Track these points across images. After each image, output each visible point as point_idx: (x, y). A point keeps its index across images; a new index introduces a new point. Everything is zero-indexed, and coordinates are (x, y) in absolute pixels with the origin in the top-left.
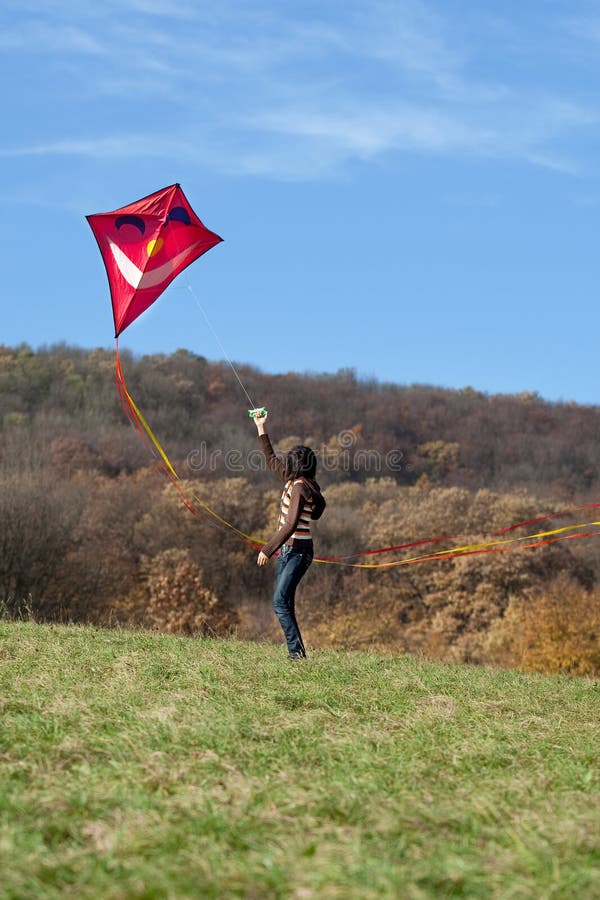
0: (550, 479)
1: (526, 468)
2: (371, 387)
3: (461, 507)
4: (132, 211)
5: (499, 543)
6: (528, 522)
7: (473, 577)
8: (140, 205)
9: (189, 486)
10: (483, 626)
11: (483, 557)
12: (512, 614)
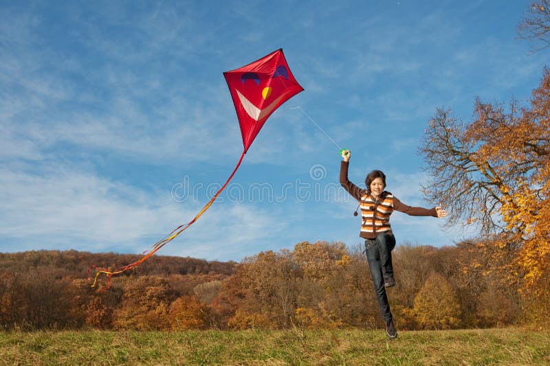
0: (161, 273)
1: (155, 271)
2: (118, 255)
3: (147, 280)
4: (249, 69)
5: (157, 288)
6: (163, 282)
7: (152, 296)
8: (256, 64)
9: (79, 280)
10: (154, 309)
11: (153, 291)
12: (162, 305)
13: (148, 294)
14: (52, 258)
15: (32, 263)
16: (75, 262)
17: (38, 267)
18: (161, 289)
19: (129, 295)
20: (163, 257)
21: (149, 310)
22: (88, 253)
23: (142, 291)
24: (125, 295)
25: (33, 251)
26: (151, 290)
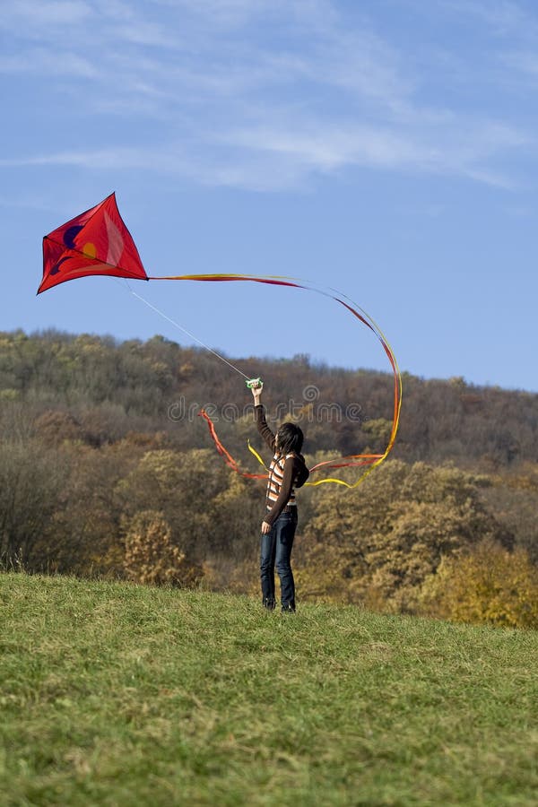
1: (456, 443)
2: (323, 371)
3: (399, 476)
5: (432, 509)
6: (458, 491)
7: (409, 538)
9: (166, 455)
10: (418, 581)
11: (417, 520)
12: (444, 571)
13: (400, 526)
14: (84, 360)
15: (12, 377)
16: (164, 385)
17: (32, 392)
18: (445, 514)
19: (331, 525)
20: (496, 394)
21: (397, 584)
22: (213, 356)
23: (378, 515)
24: (318, 522)
25: (20, 332)
26: (409, 516)
